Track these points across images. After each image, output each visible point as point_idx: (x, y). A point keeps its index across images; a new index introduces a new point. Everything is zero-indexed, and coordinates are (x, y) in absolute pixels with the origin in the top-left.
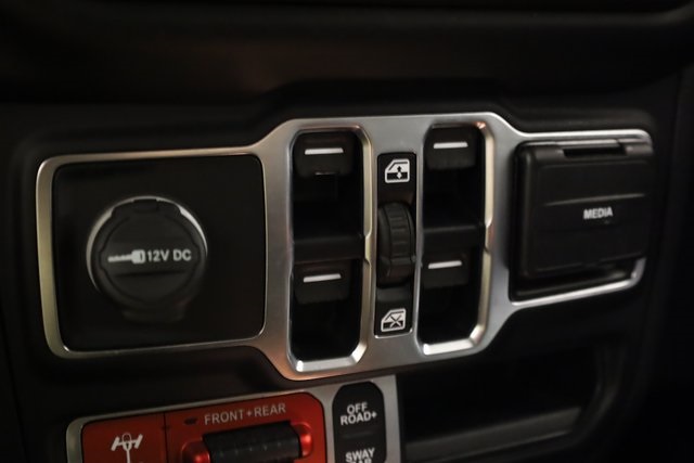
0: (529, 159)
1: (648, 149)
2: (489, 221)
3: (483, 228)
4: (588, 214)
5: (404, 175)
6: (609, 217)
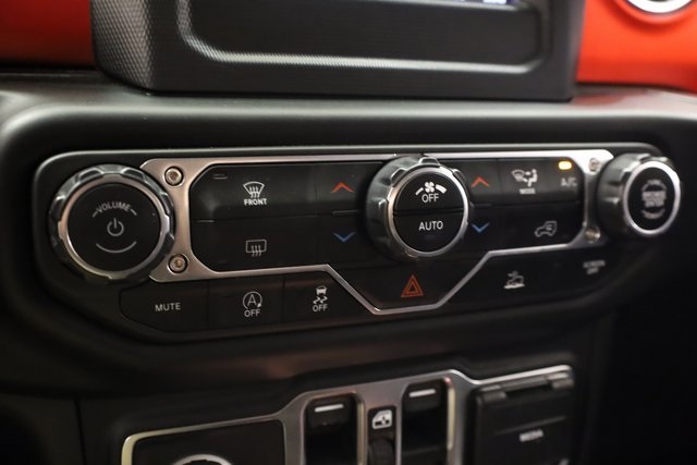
0: (479, 401)
1: (570, 382)
2: (450, 445)
3: (444, 451)
4: (524, 437)
5: (387, 422)
6: (540, 438)
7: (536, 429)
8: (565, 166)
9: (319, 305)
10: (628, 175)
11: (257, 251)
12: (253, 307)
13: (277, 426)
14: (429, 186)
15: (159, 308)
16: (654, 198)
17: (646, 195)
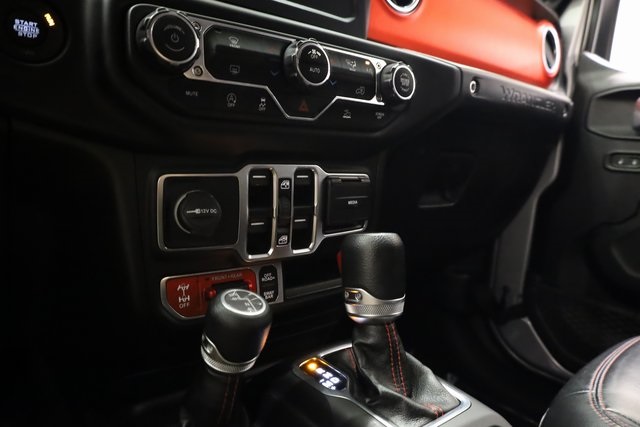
0: (329, 182)
1: (368, 181)
2: (316, 204)
3: (314, 207)
4: (350, 203)
5: (288, 186)
6: (356, 204)
7: (355, 200)
8: (367, 63)
9: (262, 107)
10: (394, 69)
11: (235, 72)
12: (231, 102)
13: (236, 180)
14: (314, 51)
15: (188, 93)
16: (405, 82)
17: (402, 79)
